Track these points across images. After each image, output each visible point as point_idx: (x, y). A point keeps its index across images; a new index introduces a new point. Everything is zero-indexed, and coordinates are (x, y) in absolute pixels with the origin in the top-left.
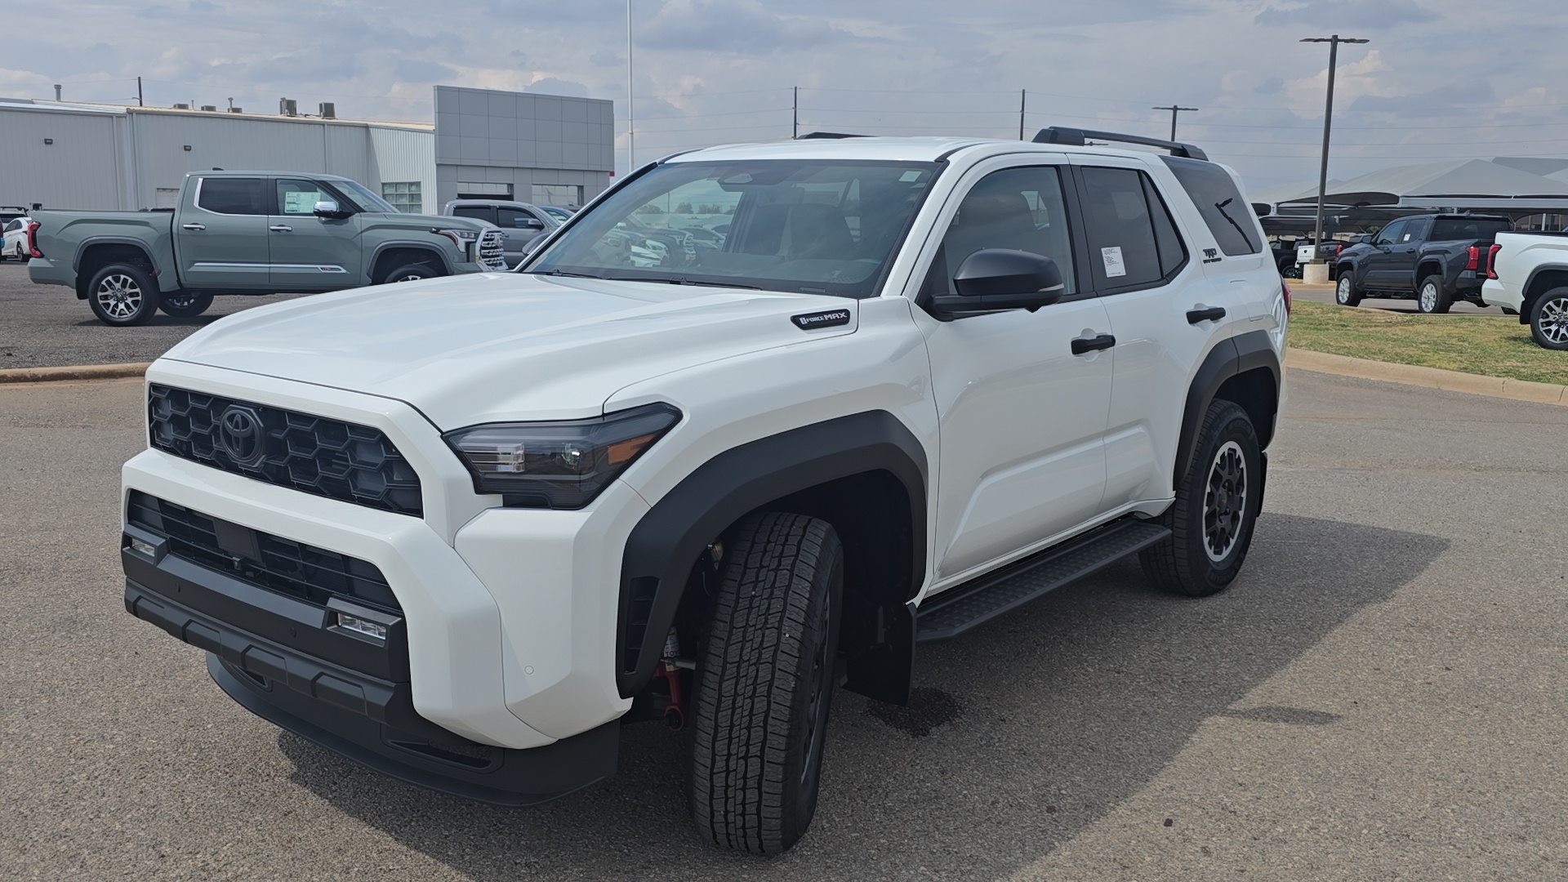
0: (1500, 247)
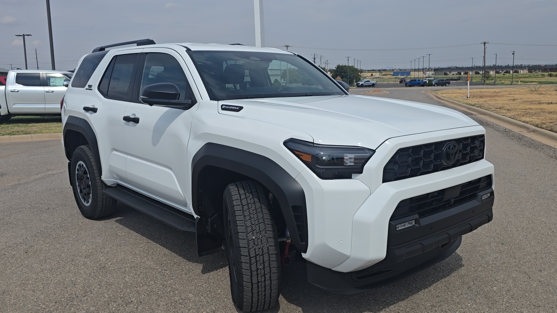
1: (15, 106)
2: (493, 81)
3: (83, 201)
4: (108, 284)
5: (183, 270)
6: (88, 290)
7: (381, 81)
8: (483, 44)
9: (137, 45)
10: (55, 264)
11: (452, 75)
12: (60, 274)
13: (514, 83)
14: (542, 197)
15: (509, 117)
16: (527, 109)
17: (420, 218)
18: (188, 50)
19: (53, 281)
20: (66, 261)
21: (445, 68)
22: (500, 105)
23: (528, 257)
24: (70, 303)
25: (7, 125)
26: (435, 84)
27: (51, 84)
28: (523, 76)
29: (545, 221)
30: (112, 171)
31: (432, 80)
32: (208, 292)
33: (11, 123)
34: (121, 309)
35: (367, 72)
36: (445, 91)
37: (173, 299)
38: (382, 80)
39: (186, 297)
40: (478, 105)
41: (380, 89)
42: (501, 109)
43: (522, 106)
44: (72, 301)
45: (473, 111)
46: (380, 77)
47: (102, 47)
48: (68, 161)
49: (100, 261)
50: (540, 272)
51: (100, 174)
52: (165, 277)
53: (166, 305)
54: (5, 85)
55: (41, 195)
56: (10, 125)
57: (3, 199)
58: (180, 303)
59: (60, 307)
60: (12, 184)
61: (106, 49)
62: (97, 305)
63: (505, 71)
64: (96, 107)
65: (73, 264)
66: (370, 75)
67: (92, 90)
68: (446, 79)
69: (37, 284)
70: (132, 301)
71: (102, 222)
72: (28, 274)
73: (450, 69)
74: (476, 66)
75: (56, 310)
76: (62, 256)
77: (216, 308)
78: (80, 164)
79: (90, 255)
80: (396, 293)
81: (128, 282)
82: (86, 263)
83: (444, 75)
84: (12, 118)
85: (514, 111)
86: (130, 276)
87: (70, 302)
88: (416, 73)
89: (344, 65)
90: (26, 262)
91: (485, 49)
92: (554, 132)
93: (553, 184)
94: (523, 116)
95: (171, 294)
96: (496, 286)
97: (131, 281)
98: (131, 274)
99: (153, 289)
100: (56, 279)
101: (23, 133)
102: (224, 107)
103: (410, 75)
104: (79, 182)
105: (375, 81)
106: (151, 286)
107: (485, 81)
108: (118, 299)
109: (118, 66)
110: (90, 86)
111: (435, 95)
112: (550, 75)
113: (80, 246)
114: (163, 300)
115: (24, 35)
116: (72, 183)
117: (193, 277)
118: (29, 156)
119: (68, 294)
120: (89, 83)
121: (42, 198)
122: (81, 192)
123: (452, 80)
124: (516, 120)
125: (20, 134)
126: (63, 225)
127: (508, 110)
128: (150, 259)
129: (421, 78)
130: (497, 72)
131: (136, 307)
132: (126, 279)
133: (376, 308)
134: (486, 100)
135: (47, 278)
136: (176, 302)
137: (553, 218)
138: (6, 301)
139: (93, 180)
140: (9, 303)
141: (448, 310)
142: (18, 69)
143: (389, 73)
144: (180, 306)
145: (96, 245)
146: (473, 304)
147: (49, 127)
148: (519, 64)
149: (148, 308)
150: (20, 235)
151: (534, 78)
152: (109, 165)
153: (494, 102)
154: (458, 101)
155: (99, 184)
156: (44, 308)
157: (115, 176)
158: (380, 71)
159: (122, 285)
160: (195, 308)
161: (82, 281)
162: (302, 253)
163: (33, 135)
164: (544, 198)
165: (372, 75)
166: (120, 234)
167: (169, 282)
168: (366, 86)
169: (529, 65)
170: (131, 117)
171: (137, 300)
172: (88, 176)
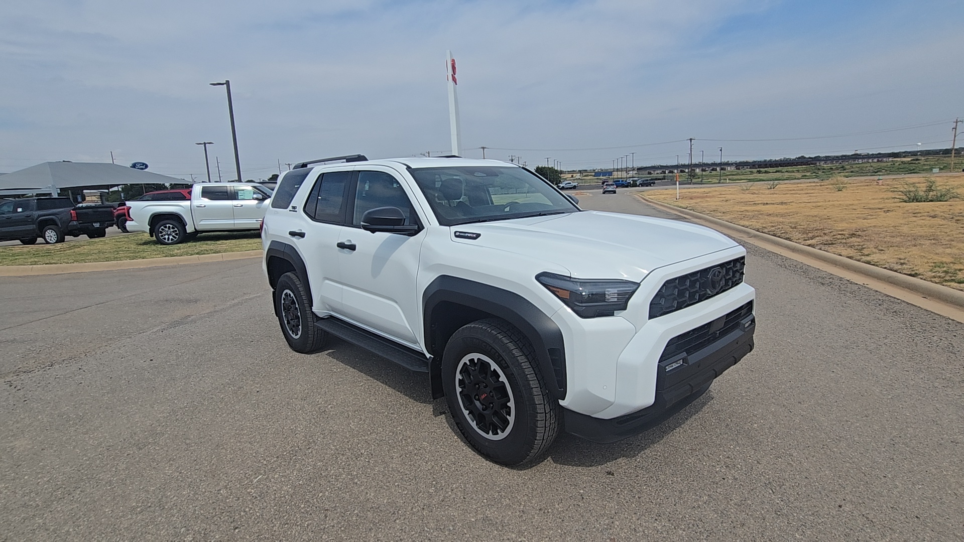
0: (130, 208)
1: (201, 223)
2: (700, 180)
3: (291, 333)
4: (332, 432)
5: (412, 413)
6: (311, 441)
7: (582, 183)
8: (689, 141)
9: (347, 162)
10: (269, 409)
11: (656, 174)
12: (276, 420)
13: (722, 181)
14: (781, 314)
15: (726, 221)
16: (743, 212)
17: (688, 356)
18: (409, 168)
19: (270, 430)
20: (281, 405)
21: (649, 167)
22: (714, 208)
23: (783, 387)
24: (294, 458)
25: (194, 243)
26: (639, 184)
27: (240, 197)
28: (730, 173)
29: (791, 342)
30: (324, 302)
31: (636, 181)
32: (444, 439)
33: (198, 241)
34: (352, 463)
35: (567, 173)
36: (650, 192)
37: (406, 449)
38: (583, 181)
39: (421, 446)
40: (690, 208)
41: (582, 191)
42: (716, 212)
43: (737, 208)
44: (295, 455)
45: (685, 214)
46: (581, 178)
47: (304, 163)
48: (272, 290)
49: (319, 404)
50: (800, 404)
51: (311, 305)
52: (394, 422)
53: (400, 457)
54: (190, 200)
55: (241, 324)
56: (198, 243)
57: (200, 330)
58: (415, 454)
59: (283, 463)
60: (207, 311)
61: (309, 166)
62: (324, 460)
63: (711, 168)
64: (303, 231)
65: (289, 409)
66: (571, 176)
67: (296, 211)
68: (650, 178)
69: (254, 434)
70: (362, 454)
71: (313, 356)
72: (242, 422)
73: (654, 168)
74: (680, 163)
75: (280, 466)
76: (276, 399)
77: (455, 459)
78: (287, 293)
79: (306, 397)
80: (650, 434)
81: (354, 430)
82: (304, 407)
83: (648, 174)
84: (199, 235)
85: (730, 214)
86: (355, 422)
87: (294, 456)
88: (620, 173)
89: (543, 166)
90: (237, 407)
91: (691, 146)
92: (777, 237)
93: (790, 298)
94: (741, 219)
95: (404, 443)
96: (756, 423)
97: (357, 428)
98: (356, 419)
99: (383, 437)
100: (274, 428)
101: (212, 251)
102: (457, 234)
103: (612, 175)
104: (285, 312)
105: (577, 183)
106: (380, 433)
107: (691, 180)
108: (346, 451)
109: (325, 185)
110: (294, 208)
111: (642, 197)
112: (759, 172)
113: (294, 386)
114: (395, 450)
115: (205, 144)
116: (278, 313)
117: (424, 421)
118: (222, 278)
119: (289, 446)
120: (292, 204)
121: (243, 328)
122: (288, 323)
123: (656, 179)
124: (734, 224)
125: (209, 254)
126: (272, 360)
127: (724, 213)
128: (374, 400)
129: (624, 178)
130: (703, 170)
131: (367, 460)
132: (351, 425)
133: (631, 454)
134: (697, 201)
135: (263, 426)
136: (411, 453)
137: (799, 338)
138: (222, 456)
139: (303, 311)
140: (226, 458)
141: (710, 454)
142: (203, 182)
143: (590, 174)
144: (415, 457)
145: (311, 385)
146: (735, 445)
147: (239, 244)
148: (726, 161)
149: (380, 461)
150: (226, 374)
151: (742, 175)
152: (321, 295)
153: (706, 204)
154: (668, 204)
155: (309, 316)
156: (265, 465)
157: (327, 306)
158: (580, 172)
159: (348, 433)
160: (433, 460)
161: (302, 429)
162: (560, 401)
163: (223, 254)
164: (784, 314)
165: (572, 176)
166: (335, 370)
167: (399, 428)
168: (567, 189)
169: (736, 161)
170: (346, 243)
171: (368, 452)
172: (297, 306)
